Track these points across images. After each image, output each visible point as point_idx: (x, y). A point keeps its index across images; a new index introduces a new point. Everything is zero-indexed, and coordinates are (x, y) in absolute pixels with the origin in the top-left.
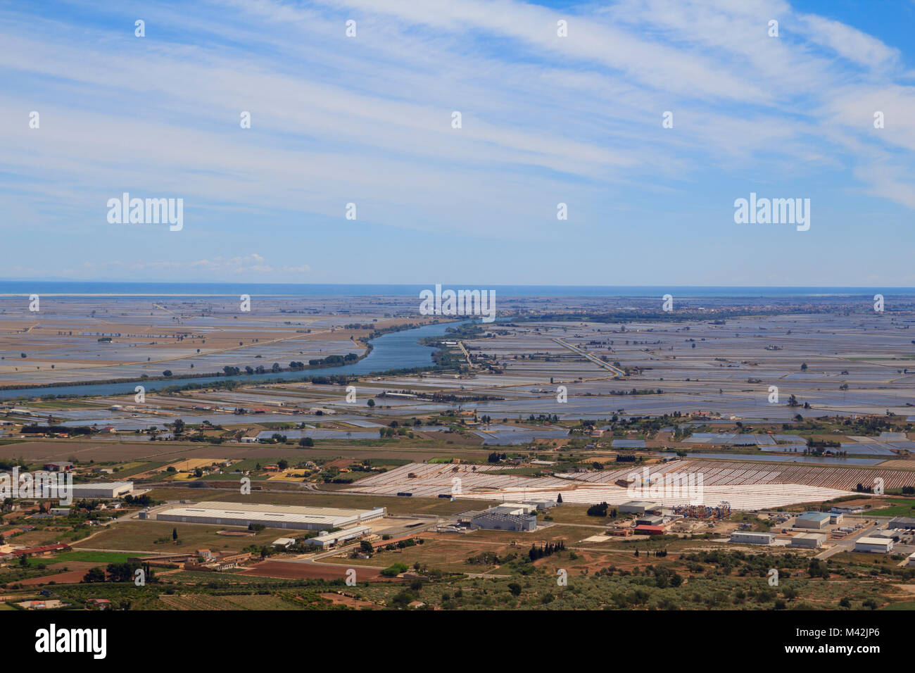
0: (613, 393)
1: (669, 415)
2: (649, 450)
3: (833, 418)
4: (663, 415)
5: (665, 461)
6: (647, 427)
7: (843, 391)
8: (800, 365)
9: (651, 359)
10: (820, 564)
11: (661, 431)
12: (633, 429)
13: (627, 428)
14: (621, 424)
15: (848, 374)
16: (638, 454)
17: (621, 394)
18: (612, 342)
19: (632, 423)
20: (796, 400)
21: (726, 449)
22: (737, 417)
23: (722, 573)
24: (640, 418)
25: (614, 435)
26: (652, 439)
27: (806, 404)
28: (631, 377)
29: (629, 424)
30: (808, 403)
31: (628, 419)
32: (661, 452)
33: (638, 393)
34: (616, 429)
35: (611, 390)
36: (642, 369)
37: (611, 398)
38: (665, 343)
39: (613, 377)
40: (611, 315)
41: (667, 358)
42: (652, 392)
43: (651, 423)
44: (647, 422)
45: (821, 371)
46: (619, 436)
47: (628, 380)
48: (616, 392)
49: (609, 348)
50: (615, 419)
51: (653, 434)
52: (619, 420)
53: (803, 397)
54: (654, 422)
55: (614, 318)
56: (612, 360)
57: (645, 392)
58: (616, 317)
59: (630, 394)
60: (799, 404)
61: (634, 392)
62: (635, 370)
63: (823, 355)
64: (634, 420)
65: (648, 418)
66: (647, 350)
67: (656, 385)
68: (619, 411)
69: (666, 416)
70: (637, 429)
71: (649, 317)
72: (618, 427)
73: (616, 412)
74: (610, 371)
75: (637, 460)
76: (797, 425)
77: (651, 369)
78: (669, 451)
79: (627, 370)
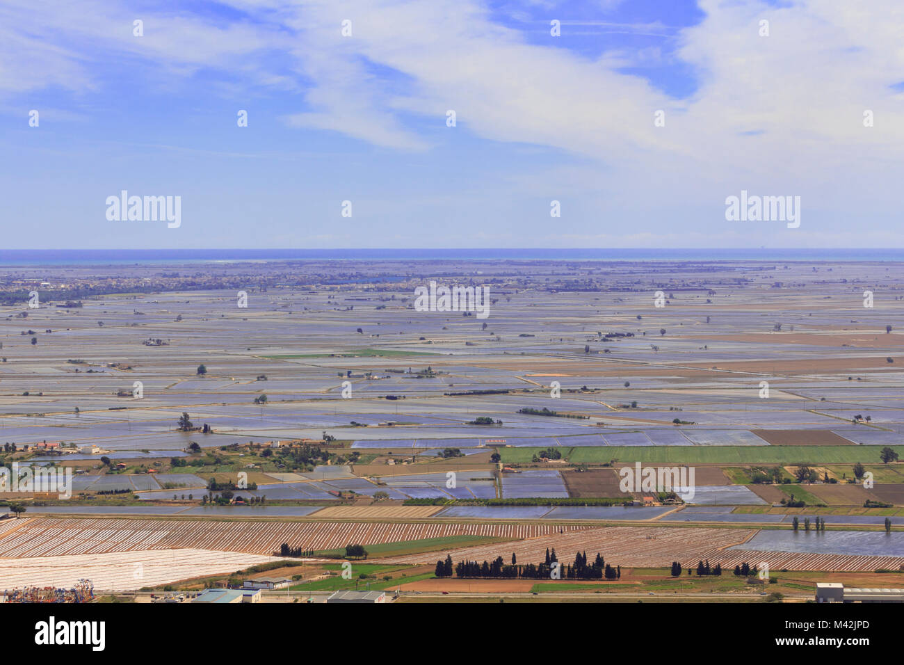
3: (246, 446)
7: (259, 406)
8: (196, 369)
15: (266, 379)
20: (190, 420)
21: (88, 499)
22: (101, 449)
27: (206, 426)
30: (208, 424)
45: (225, 376)
60: (195, 427)
63: (230, 351)
76: (193, 459)
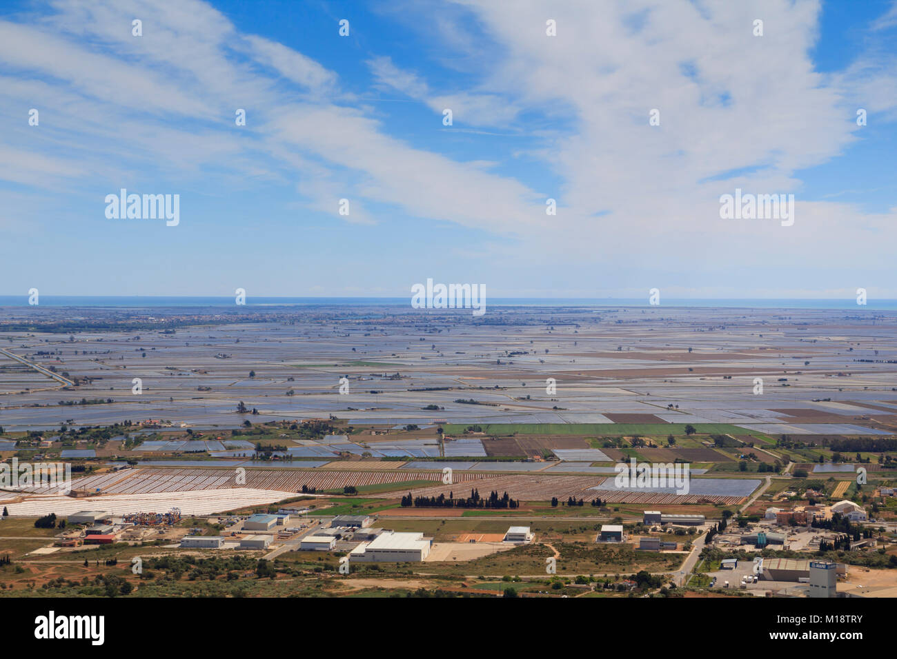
0: (61, 403)
1: (120, 424)
2: (99, 459)
3: (280, 423)
4: (113, 424)
5: (116, 470)
6: (97, 436)
7: (289, 397)
8: (249, 373)
9: (101, 369)
10: (267, 564)
11: (111, 440)
12: (83, 439)
13: (77, 438)
14: (70, 435)
15: (293, 380)
16: (88, 464)
17: (70, 404)
18: (61, 352)
19: (82, 433)
20: (245, 406)
21: (176, 456)
22: (187, 424)
23: (172, 578)
24: (90, 428)
25: (63, 445)
26: (102, 448)
27: (254, 410)
28: (81, 387)
29: (79, 434)
30: (256, 408)
31: (77, 429)
32: (112, 461)
33: (89, 403)
34: (65, 439)
35: (60, 401)
36: (92, 379)
37: (60, 408)
38: (115, 352)
39: (61, 387)
40: (59, 325)
41: (118, 367)
42: (102, 402)
43: (100, 432)
44: (97, 431)
45: (267, 378)
46: (69, 446)
47: (78, 390)
48: (65, 402)
49: (58, 359)
50: (64, 430)
51: (103, 443)
52: (69, 430)
53: (252, 403)
54: (104, 431)
55: (62, 328)
56: (60, 370)
57: (95, 402)
58: (64, 327)
59: (80, 404)
60: (247, 410)
61: (84, 402)
62: (84, 380)
63: (270, 362)
64: (84, 430)
65: (98, 427)
66: (97, 360)
67: (106, 394)
68: (68, 421)
69: (116, 425)
70: (87, 439)
71: (100, 327)
72: (68, 437)
73: (65, 423)
74: (58, 381)
75: (86, 470)
76: (246, 431)
77: (101, 379)
78: (120, 460)
79: (76, 380)
